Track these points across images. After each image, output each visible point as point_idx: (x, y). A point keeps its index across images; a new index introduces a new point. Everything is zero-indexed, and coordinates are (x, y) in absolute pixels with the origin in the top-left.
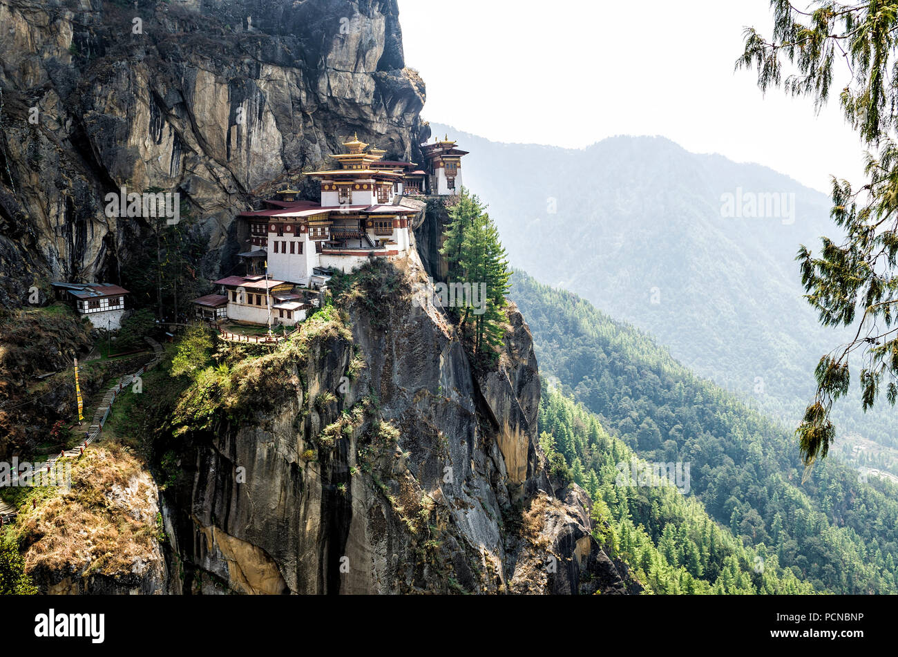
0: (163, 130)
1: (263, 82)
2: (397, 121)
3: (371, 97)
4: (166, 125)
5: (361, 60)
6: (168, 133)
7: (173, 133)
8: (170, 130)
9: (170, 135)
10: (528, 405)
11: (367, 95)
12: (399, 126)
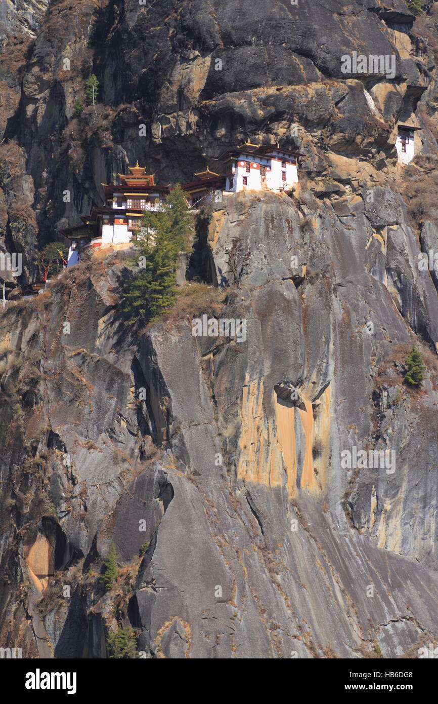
0: (84, 202)
1: (129, 142)
2: (227, 140)
3: (194, 127)
4: (86, 197)
5: (182, 98)
6: (87, 202)
7: (91, 202)
8: (89, 201)
9: (89, 204)
10: (228, 385)
11: (189, 126)
12: (231, 146)
